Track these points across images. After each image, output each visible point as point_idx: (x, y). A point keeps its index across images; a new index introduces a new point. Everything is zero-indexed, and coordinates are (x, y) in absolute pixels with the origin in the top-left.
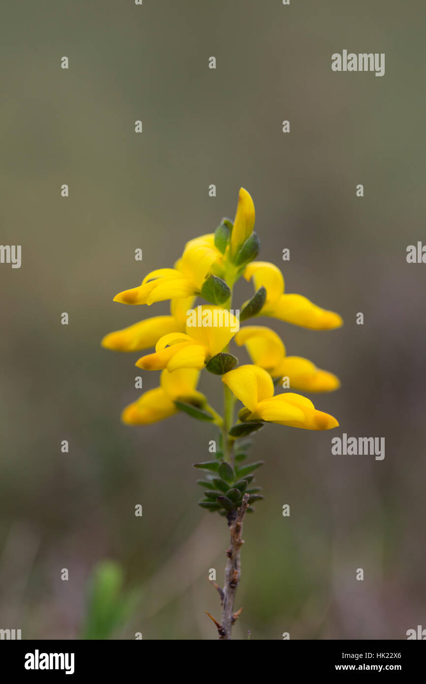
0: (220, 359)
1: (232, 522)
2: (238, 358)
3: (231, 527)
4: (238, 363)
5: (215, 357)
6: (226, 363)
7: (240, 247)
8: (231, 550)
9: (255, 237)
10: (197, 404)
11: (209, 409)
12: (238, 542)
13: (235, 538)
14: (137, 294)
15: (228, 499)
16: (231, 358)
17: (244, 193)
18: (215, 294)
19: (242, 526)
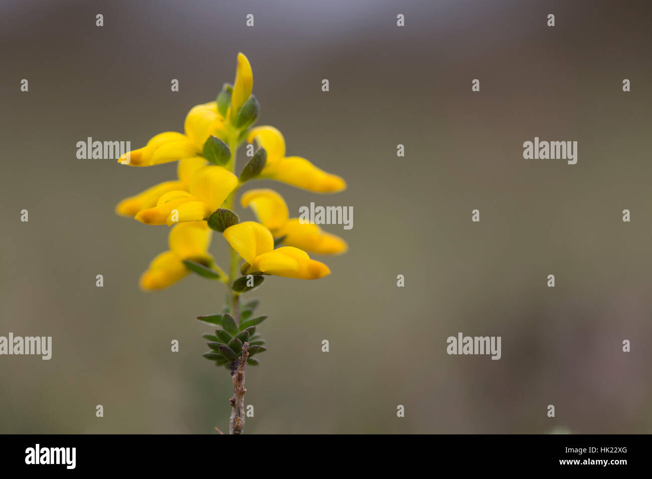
0: (219, 215)
1: (235, 371)
2: (239, 215)
3: (234, 376)
4: (239, 220)
5: (215, 213)
6: (226, 219)
7: (239, 109)
8: (234, 399)
9: (253, 100)
10: (205, 263)
11: (216, 268)
12: (240, 390)
13: (238, 387)
14: (140, 155)
15: (230, 349)
16: (231, 214)
17: (242, 58)
18: (215, 155)
19: (244, 375)
